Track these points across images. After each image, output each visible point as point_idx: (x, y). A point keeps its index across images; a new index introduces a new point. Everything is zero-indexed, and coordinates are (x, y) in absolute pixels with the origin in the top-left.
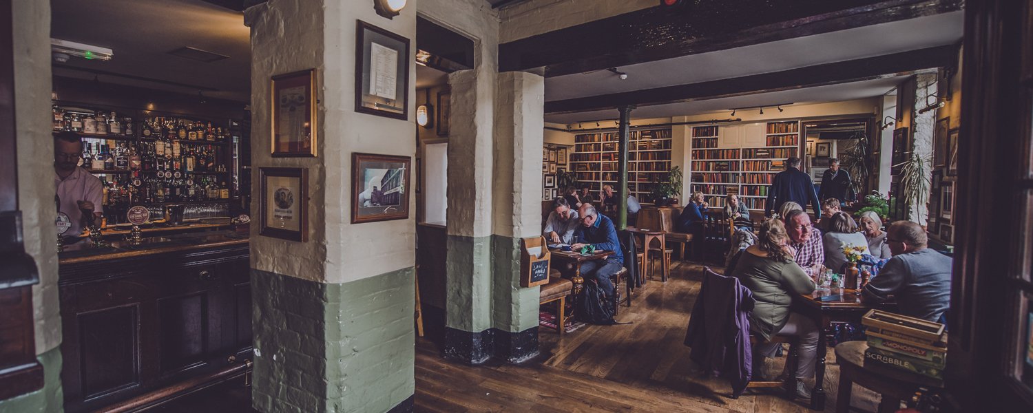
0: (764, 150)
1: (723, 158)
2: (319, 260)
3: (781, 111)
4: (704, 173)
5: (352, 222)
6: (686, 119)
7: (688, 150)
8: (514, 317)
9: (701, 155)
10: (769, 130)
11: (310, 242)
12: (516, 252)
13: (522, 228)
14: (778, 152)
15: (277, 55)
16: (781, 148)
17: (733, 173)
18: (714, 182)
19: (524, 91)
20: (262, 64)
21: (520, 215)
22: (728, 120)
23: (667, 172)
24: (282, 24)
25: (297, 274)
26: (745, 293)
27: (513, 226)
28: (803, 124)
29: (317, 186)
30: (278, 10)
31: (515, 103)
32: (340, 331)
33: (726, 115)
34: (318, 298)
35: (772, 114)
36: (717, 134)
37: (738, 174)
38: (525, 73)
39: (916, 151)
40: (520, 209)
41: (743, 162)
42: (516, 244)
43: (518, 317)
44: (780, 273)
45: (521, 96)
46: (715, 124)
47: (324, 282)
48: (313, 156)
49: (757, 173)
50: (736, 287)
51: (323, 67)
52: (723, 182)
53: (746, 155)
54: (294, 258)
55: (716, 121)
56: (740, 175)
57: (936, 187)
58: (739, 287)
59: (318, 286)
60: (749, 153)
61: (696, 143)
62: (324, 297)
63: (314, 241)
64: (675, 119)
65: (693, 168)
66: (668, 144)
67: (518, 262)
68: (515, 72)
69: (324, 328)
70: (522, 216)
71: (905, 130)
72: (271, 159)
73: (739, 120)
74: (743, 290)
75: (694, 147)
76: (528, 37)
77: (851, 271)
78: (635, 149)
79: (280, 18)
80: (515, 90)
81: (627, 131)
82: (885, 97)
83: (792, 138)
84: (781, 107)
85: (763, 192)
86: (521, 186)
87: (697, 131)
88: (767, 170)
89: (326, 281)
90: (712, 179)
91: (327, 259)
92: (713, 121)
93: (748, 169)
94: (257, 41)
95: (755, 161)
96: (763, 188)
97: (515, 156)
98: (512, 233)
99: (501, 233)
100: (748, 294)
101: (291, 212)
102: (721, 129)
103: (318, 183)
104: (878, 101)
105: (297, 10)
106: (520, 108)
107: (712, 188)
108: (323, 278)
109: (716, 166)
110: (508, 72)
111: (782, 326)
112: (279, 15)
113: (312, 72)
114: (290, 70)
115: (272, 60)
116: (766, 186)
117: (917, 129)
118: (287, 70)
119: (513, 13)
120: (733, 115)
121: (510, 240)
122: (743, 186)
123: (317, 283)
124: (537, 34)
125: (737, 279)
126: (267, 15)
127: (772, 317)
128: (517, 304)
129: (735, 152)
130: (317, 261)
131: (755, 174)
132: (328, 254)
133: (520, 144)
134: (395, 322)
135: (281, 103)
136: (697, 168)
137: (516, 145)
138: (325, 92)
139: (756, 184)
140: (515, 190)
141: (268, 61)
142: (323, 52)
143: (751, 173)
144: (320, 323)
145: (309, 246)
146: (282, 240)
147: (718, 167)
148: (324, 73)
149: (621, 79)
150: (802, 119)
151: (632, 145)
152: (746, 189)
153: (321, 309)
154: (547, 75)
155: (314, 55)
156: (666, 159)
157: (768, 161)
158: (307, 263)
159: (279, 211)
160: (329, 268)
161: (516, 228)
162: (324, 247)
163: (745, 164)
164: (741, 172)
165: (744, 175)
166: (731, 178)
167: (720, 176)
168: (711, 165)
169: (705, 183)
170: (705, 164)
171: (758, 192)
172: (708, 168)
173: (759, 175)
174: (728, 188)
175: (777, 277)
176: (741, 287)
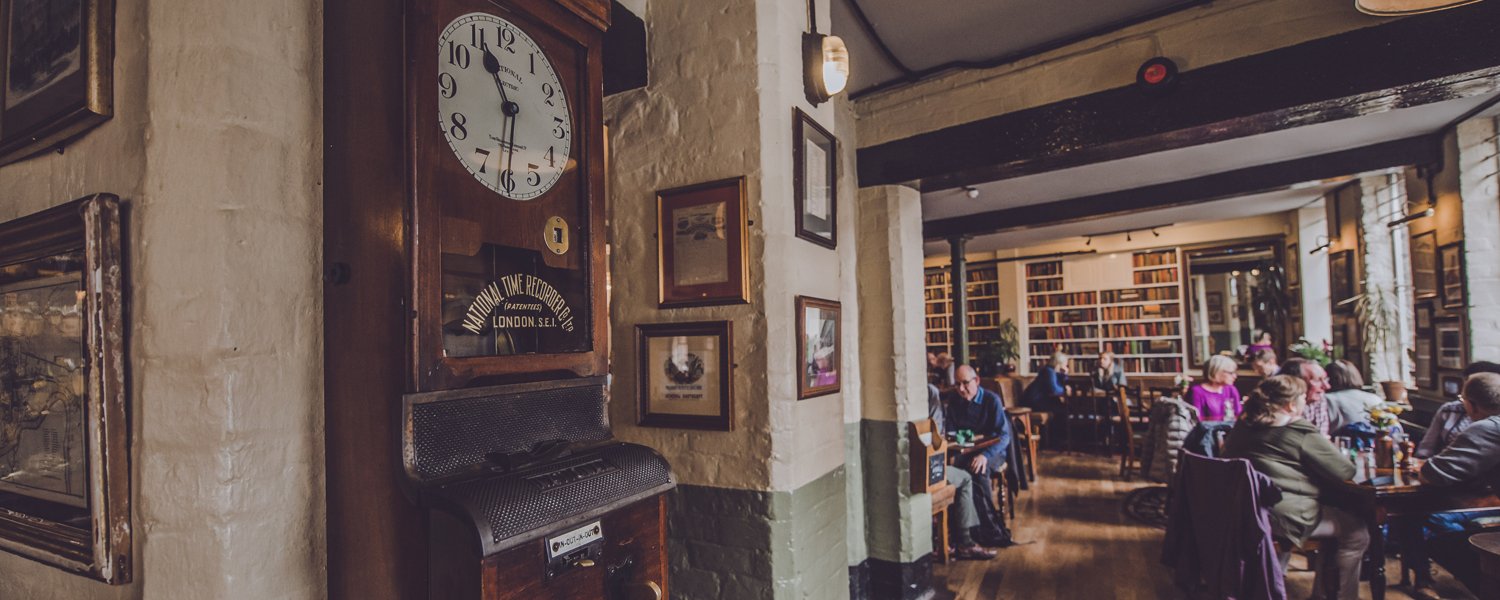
0: (1130, 291)
1: (1073, 304)
2: (758, 456)
3: (1157, 235)
4: (1047, 328)
5: (800, 398)
6: (1017, 253)
7: (1023, 295)
8: (904, 539)
9: (1041, 302)
10: (1136, 264)
11: (737, 430)
12: (903, 441)
13: (908, 407)
14: (1151, 293)
15: (664, 159)
16: (1156, 288)
17: (1090, 326)
18: (1062, 338)
19: (902, 212)
20: (633, 175)
21: (905, 388)
22: (1079, 253)
23: (992, 327)
24: (675, 117)
25: (711, 480)
26: (1262, 482)
27: (896, 405)
28: (1184, 253)
29: (750, 345)
30: (666, 98)
31: (890, 229)
32: (793, 563)
33: (1079, 244)
34: (756, 515)
35: (1144, 241)
36: (1061, 272)
37: (1096, 326)
38: (901, 188)
39: (1371, 280)
40: (905, 379)
41: (1102, 309)
42: (902, 431)
43: (910, 539)
44: (1300, 449)
45: (898, 218)
46: (1058, 259)
47: (769, 490)
48: (745, 302)
49: (1125, 325)
50: (1249, 473)
51: (760, 173)
52: (1075, 337)
53: (1106, 299)
54: (704, 458)
55: (1061, 254)
56: (1100, 327)
57: (1425, 324)
59: (756, 497)
60: (1109, 296)
61: (1033, 286)
62: (769, 512)
63: (745, 429)
64: (1001, 254)
65: (1031, 321)
66: (993, 289)
67: (906, 457)
68: (888, 186)
69: (771, 560)
70: (908, 390)
71: (1350, 253)
72: (653, 312)
73: (1094, 251)
74: (1258, 476)
75: (1029, 290)
76: (908, 136)
77: (1384, 442)
78: (942, 297)
79: (671, 107)
80: (889, 210)
81: (963, 270)
82: (1302, 214)
83: (1169, 272)
84: (1157, 231)
85: (1135, 349)
86: (904, 346)
87: (1032, 269)
88: (1138, 318)
89: (772, 488)
90: (1059, 332)
91: (774, 453)
92: (1056, 255)
93: (1110, 318)
94: (624, 143)
95: (1119, 307)
96: (1135, 344)
97: (894, 304)
98: (895, 414)
99: (877, 414)
100: (1266, 482)
101: (699, 388)
102: (1067, 265)
103: (752, 341)
104: (1290, 217)
105: (706, 95)
106: (898, 235)
108: (766, 481)
109: (1064, 316)
110: (876, 187)
111: (1315, 526)
112: (669, 103)
113: (741, 181)
114: (690, 181)
115: (653, 168)
116: (1139, 341)
117: (1368, 250)
118: (685, 180)
119: (878, 105)
120: (1088, 243)
121: (891, 427)
122: (1105, 343)
123: (755, 493)
124: (923, 132)
125: (1247, 462)
126: (645, 106)
127: (1302, 512)
128: (908, 519)
129: (1089, 296)
130: (754, 457)
131: (1121, 324)
132: (775, 446)
133: (901, 287)
134: (835, 547)
135: (676, 229)
136: (1036, 319)
137: (894, 287)
138: (764, 210)
139: (1124, 339)
140: (896, 352)
141: (646, 172)
142: (759, 151)
143: (1115, 324)
144: (762, 552)
145: (738, 436)
146: (678, 431)
147: (1066, 316)
148: (762, 182)
149: (969, 196)
150: (1181, 246)
151: (938, 294)
152: (1109, 346)
153: (764, 533)
154: (923, 190)
155: (741, 156)
156: (990, 310)
157: (1138, 307)
158: (733, 463)
159: (673, 388)
160: (776, 469)
161: (900, 408)
162: (768, 437)
163: (1106, 311)
164: (1100, 323)
165: (1105, 327)
166: (1087, 332)
167: (1070, 329)
168: (1056, 315)
169: (1049, 341)
170: (1047, 315)
171: (1127, 349)
172: (1052, 320)
173: (1128, 327)
174: (1083, 346)
175: (1297, 455)
176: (1255, 472)
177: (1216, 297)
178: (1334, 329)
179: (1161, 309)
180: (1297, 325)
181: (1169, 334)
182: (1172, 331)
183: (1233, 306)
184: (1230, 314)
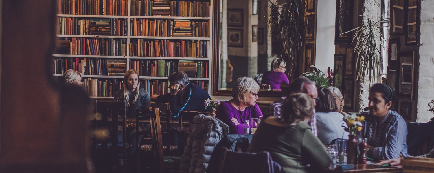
0: (163, 2)
1: (101, 13)
4: (70, 39)
9: (66, 7)
14: (182, 7)
16: (188, 1)
17: (117, 39)
18: (87, 54)
26: (276, 168)
37: (125, 41)
39: (365, 14)
41: (132, 21)
49: (154, 40)
52: (101, 54)
53: (137, 9)
56: (128, 42)
58: (271, 162)
60: (141, 5)
74: (274, 164)
85: (163, 71)
88: (168, 35)
93: (140, 33)
95: (150, 19)
96: (162, 64)
107: (84, 64)
109: (90, 27)
116: (167, 61)
122: (132, 61)
125: (268, 153)
129: (120, 4)
131: (150, 40)
139: (152, 57)
143: (145, 40)
147: (93, 27)
152: (136, 65)
157: (169, 20)
163: (136, 23)
164: (129, 37)
165: (134, 41)
166: (114, 46)
167: (96, 43)
168: (82, 23)
169: (71, 56)
170: (71, 23)
171: (154, 69)
172: (76, 31)
173: (156, 43)
174: (109, 63)
175: (299, 150)
176: (272, 162)
177: (237, 14)
178: (337, 57)
179: (191, 26)
180: (310, 51)
181: (197, 55)
182: (200, 52)
183: (253, 26)
184: (250, 36)
